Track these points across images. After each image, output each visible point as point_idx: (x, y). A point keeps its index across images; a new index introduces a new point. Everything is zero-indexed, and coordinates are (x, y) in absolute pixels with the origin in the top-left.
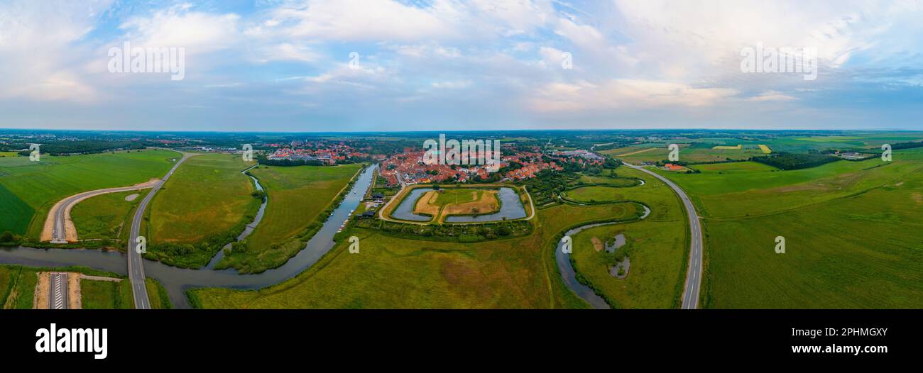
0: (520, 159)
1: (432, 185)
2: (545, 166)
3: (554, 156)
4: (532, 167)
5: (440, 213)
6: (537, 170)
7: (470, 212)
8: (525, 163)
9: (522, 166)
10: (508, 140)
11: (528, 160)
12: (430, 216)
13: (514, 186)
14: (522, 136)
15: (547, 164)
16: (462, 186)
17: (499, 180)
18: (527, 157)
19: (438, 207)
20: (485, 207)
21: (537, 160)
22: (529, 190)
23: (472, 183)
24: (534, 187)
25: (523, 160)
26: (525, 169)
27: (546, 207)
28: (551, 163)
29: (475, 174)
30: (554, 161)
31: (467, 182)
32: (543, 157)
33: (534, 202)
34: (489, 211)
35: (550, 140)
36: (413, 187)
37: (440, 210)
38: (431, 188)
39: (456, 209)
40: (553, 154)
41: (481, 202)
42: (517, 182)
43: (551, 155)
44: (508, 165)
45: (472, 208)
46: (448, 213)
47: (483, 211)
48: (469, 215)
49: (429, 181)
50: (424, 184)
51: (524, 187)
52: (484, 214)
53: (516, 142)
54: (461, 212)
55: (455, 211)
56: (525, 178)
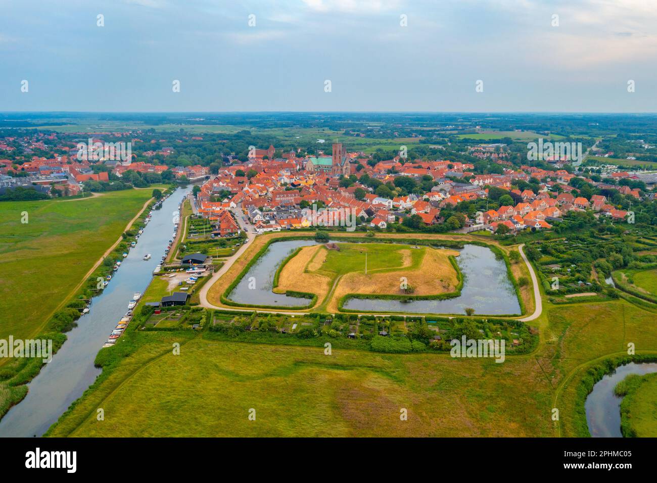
0: (514, 183)
1: (312, 234)
2: (578, 205)
3: (606, 181)
4: (543, 204)
5: (331, 291)
6: (557, 213)
8: (527, 194)
9: (517, 200)
10: (486, 138)
11: (534, 186)
12: (311, 296)
13: (496, 244)
14: (524, 128)
15: (584, 201)
16: (379, 235)
17: (461, 228)
18: (533, 181)
19: (326, 279)
20: (428, 283)
21: (557, 189)
22: (531, 257)
23: (399, 230)
24: (545, 251)
25: (522, 187)
26: (526, 208)
27: (572, 301)
28: (595, 198)
29: (408, 211)
30: (605, 193)
31: (389, 229)
32: (573, 183)
33: (542, 284)
34: (436, 293)
35: (598, 140)
36: (274, 236)
37: (331, 284)
38: (310, 238)
39: (366, 284)
40: (604, 175)
41: (419, 272)
42: (503, 235)
43: (595, 179)
44: (484, 194)
46: (348, 291)
47: (422, 291)
48: (393, 297)
50: (296, 230)
51: (520, 249)
52: (426, 298)
53: (507, 141)
54: (374, 292)
55: (362, 289)
56: (523, 227)
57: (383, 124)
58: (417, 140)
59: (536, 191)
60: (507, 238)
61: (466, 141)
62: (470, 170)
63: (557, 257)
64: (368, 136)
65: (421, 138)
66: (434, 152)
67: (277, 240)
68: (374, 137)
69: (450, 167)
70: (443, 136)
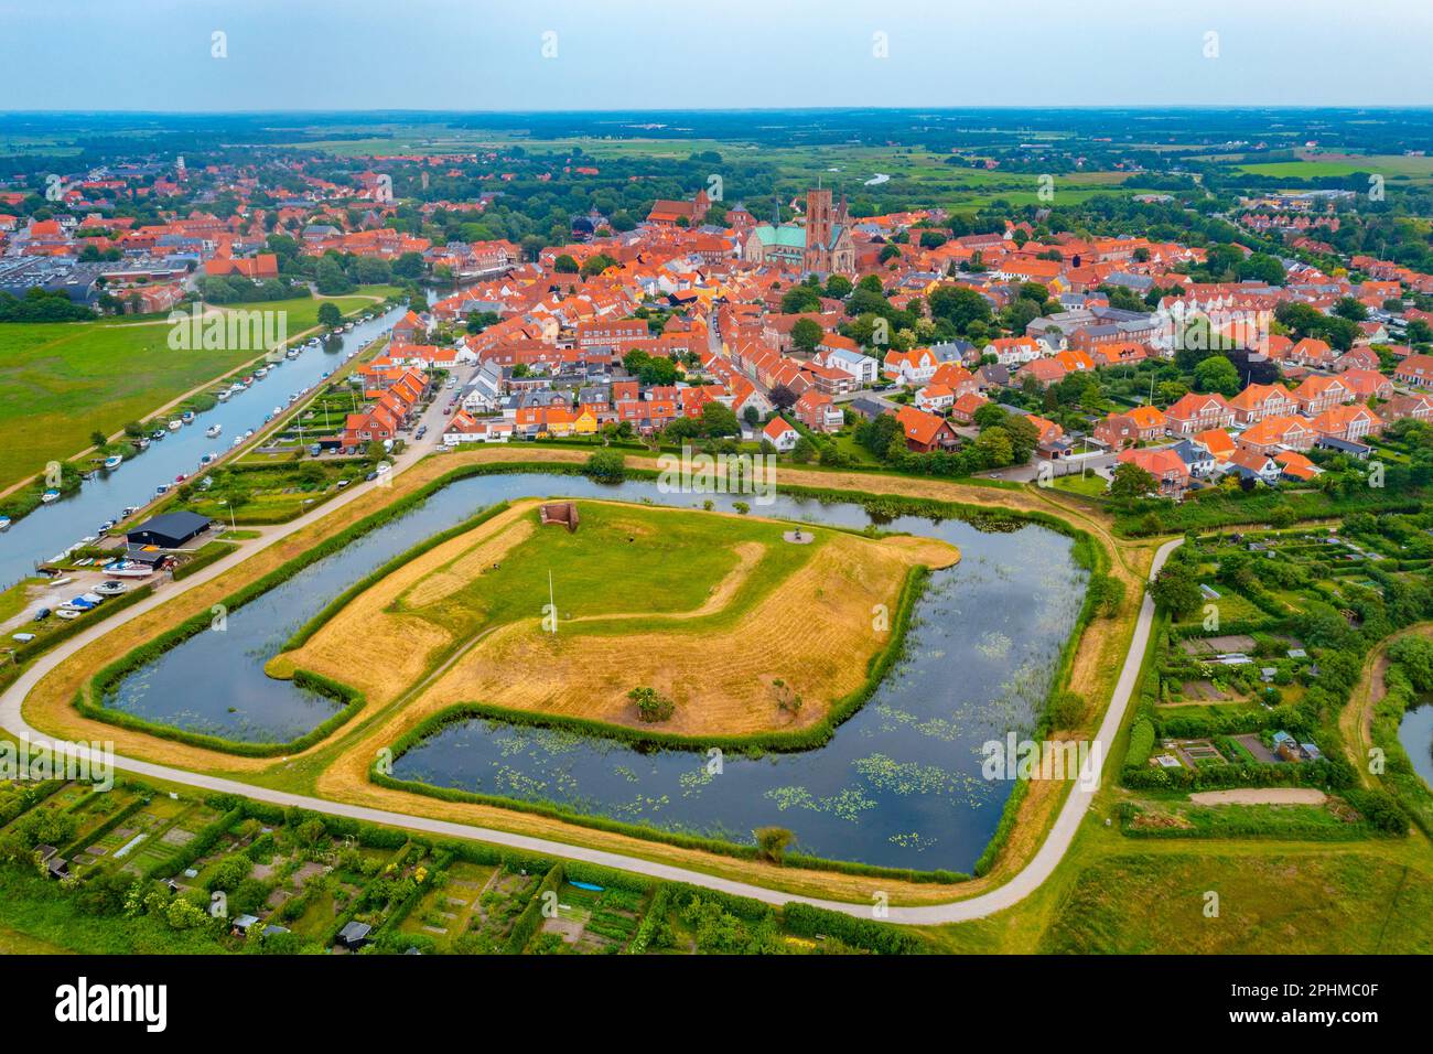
5: (418, 686)
7: (609, 708)
8: (1307, 352)
11: (1341, 326)
13: (1101, 528)
17: (1019, 461)
19: (437, 638)
20: (731, 686)
34: (745, 726)
36: (478, 458)
37: (440, 659)
38: (567, 470)
39: (536, 670)
41: (725, 642)
45: (633, 681)
46: (473, 694)
47: (701, 714)
48: (591, 730)
49: (586, 424)
50: (553, 441)
51: (1161, 556)
53: (1360, 183)
54: (548, 703)
55: (516, 688)
56: (1223, 468)
57: (1064, 136)
58: (1118, 177)
59: (1342, 342)
60: (1142, 509)
61: (1249, 181)
62: (1192, 267)
63: (1264, 606)
64: (1003, 167)
65: (1139, 171)
66: (1134, 210)
67: (474, 472)
68: (1016, 169)
69: (1141, 256)
70: (1196, 168)
